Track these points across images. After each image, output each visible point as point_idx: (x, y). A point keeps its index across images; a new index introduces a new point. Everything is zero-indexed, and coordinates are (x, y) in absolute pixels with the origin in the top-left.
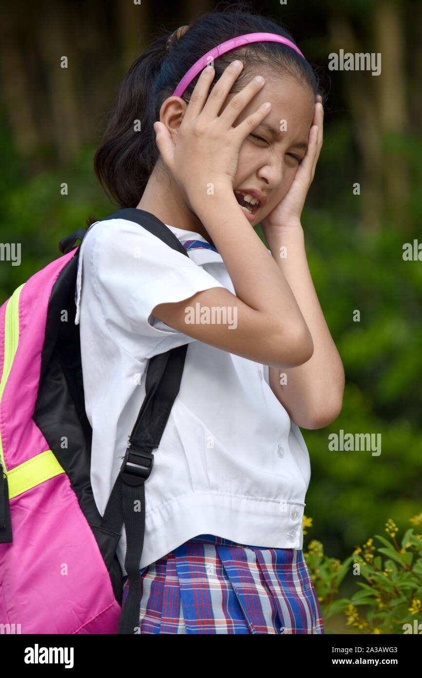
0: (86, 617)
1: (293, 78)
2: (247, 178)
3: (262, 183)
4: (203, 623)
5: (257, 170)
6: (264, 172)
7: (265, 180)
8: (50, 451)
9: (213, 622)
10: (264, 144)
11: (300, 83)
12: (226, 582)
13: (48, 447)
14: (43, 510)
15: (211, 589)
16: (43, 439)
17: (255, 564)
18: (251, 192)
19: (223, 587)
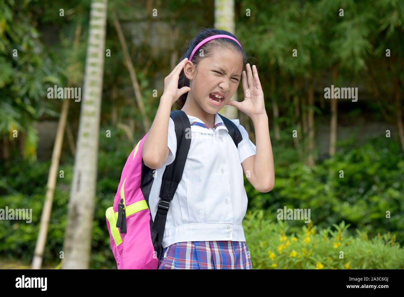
0: (146, 262)
1: (230, 50)
2: (214, 88)
3: (221, 89)
4: (181, 260)
5: (218, 85)
6: (221, 85)
7: (221, 88)
8: (145, 200)
9: (185, 261)
10: (220, 75)
11: (234, 52)
12: (194, 245)
13: (144, 198)
14: (138, 222)
15: (187, 248)
16: (143, 195)
17: (209, 246)
18: (217, 93)
19: (192, 247)
